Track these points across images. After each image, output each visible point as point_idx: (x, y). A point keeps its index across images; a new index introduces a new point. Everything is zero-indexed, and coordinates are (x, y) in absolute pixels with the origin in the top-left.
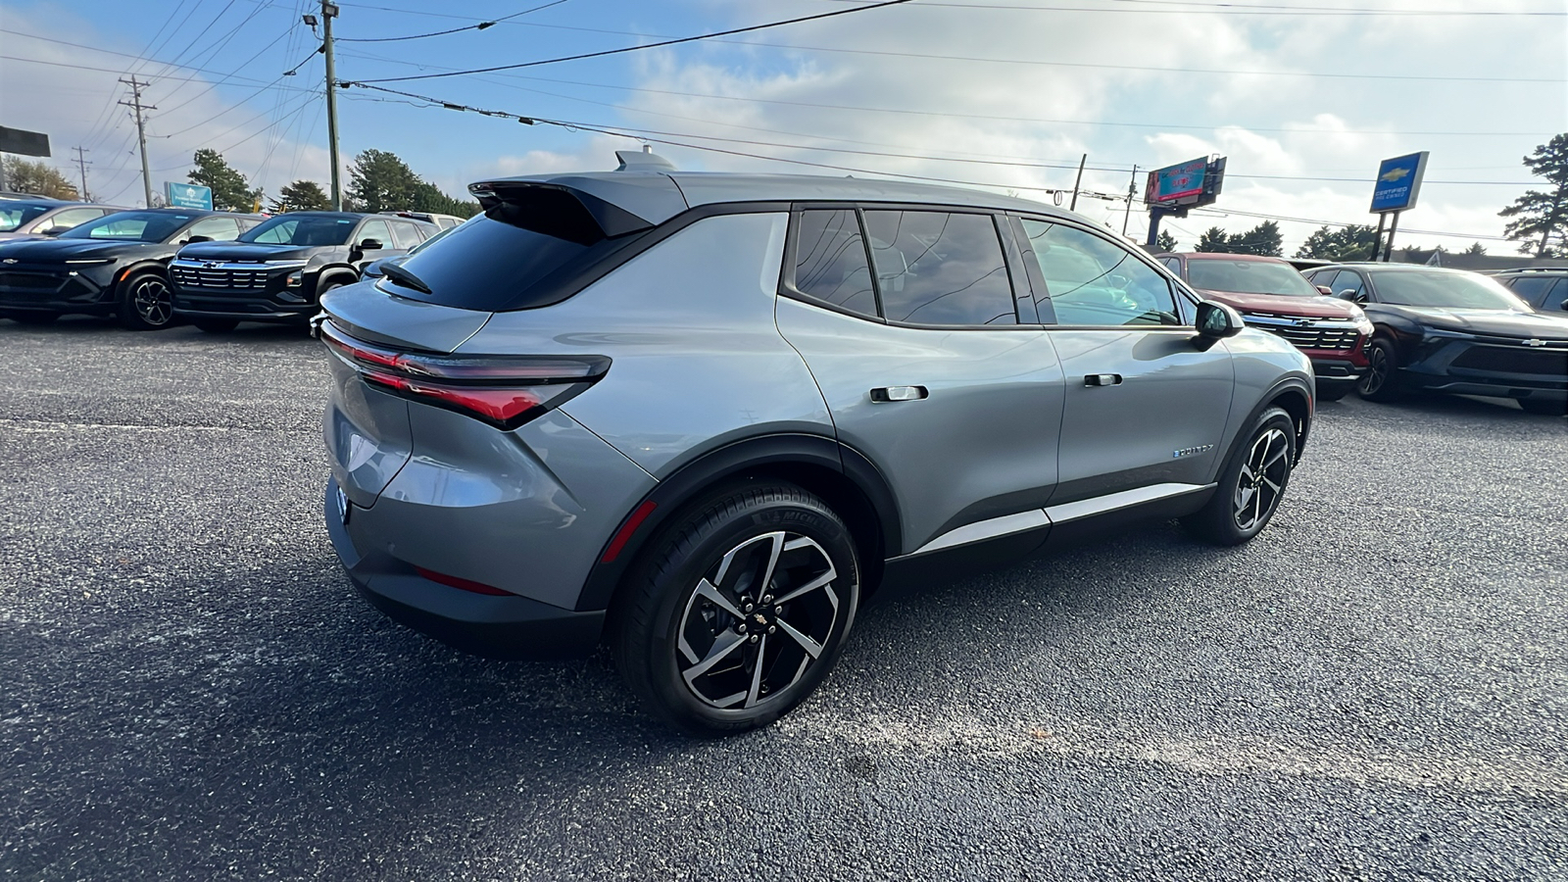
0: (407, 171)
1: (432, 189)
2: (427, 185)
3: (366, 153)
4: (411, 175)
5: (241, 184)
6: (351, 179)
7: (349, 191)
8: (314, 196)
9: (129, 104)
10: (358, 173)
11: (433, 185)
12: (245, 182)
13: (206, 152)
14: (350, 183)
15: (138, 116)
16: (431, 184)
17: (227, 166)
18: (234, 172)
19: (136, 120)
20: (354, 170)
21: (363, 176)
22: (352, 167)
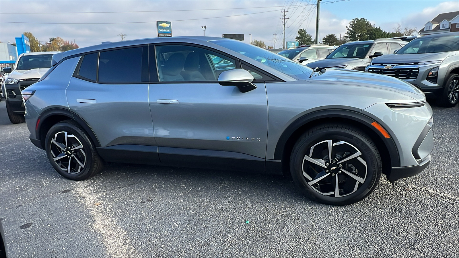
0: (369, 24)
1: (378, 30)
2: (377, 28)
3: (354, 20)
4: (370, 25)
5: (310, 39)
6: (347, 30)
7: (346, 36)
8: (333, 39)
9: (283, 19)
10: (350, 28)
11: (379, 28)
12: (311, 38)
13: (301, 30)
14: (346, 32)
15: (284, 22)
16: (378, 28)
17: (307, 33)
18: (308, 35)
19: (284, 23)
20: (349, 27)
21: (352, 29)
22: (348, 26)
